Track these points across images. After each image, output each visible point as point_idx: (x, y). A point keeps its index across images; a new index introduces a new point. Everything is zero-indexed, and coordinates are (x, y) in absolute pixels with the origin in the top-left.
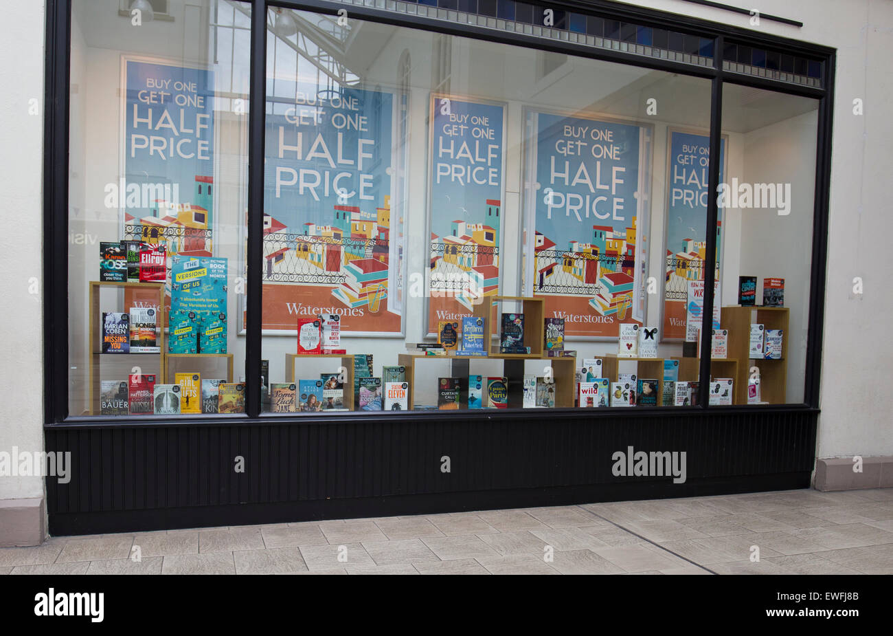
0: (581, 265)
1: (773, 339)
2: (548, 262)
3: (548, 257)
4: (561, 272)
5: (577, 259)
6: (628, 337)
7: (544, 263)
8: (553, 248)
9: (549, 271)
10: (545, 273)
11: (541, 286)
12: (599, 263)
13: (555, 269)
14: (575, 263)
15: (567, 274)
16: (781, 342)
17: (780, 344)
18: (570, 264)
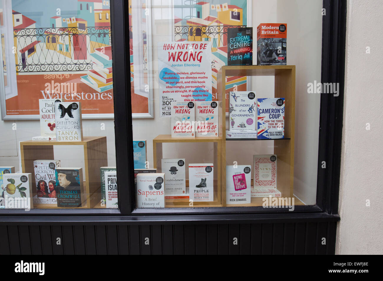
0: (66, 41)
1: (267, 111)
2: (29, 41)
3: (28, 36)
4: (45, 50)
5: (62, 35)
6: (49, 115)
7: (25, 42)
8: (33, 26)
9: (31, 50)
10: (26, 53)
11: (24, 66)
12: (88, 37)
13: (37, 47)
14: (60, 39)
15: (52, 51)
16: (282, 115)
17: (281, 118)
18: (54, 40)
